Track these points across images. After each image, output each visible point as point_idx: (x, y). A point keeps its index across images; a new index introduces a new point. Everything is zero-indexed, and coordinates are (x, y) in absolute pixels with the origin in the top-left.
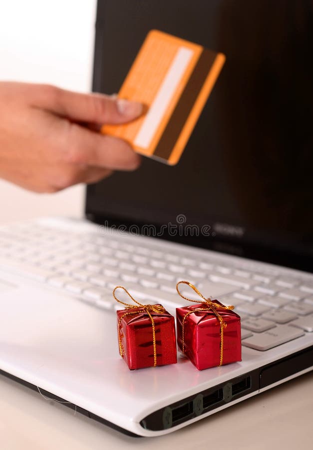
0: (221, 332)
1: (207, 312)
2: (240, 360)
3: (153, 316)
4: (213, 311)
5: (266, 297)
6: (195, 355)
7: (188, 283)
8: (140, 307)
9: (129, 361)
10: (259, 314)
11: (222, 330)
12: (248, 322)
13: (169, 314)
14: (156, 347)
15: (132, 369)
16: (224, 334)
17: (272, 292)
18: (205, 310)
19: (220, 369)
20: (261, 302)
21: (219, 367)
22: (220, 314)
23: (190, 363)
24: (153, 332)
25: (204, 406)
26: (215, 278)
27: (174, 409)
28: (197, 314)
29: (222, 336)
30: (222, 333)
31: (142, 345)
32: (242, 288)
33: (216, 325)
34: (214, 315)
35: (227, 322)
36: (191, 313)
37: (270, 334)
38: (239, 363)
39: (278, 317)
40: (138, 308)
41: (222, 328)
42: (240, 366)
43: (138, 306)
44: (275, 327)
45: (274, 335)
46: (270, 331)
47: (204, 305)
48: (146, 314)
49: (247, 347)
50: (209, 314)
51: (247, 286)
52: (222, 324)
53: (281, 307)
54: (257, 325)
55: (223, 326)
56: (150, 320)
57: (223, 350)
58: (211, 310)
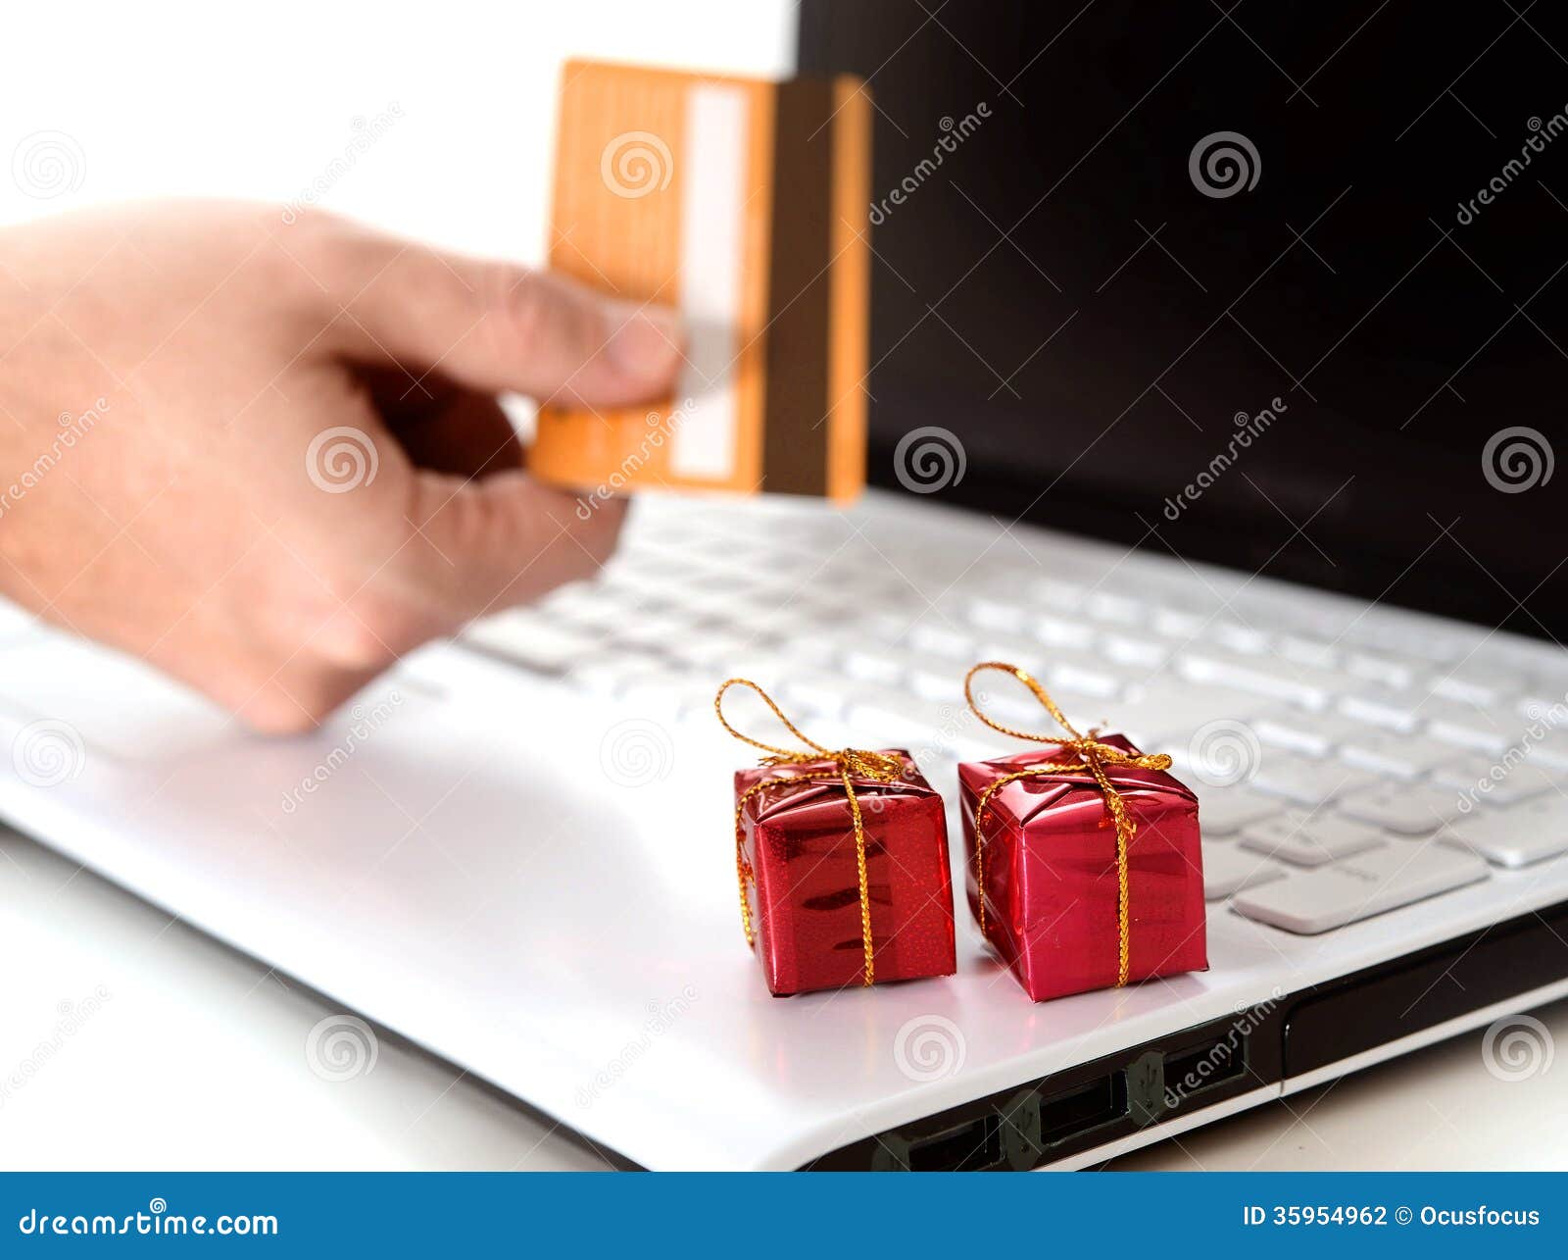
0: (1118, 854)
1: (1076, 777)
2: (1204, 966)
3: (860, 790)
4: (1093, 776)
5: (1376, 737)
6: (1018, 940)
7: (1011, 670)
8: (818, 759)
9: (769, 963)
10: (1332, 803)
11: (1123, 848)
12: (1278, 830)
13: (926, 785)
14: (871, 911)
15: (779, 993)
16: (1130, 860)
17: (1403, 720)
18: (1064, 772)
19: (1119, 1000)
20: (1352, 754)
21: (1117, 992)
22: (1119, 787)
23: (1007, 972)
24: (856, 852)
25: (1046, 1139)
26: (1198, 669)
27: (916, 1141)
28: (1033, 783)
29: (1123, 870)
30: (1122, 859)
31: (812, 904)
32: (1296, 706)
33: (1097, 826)
34: (1096, 789)
35: (1144, 815)
36: (1009, 781)
37: (1349, 872)
38: (1197, 975)
39: (1403, 811)
40: (808, 761)
41: (1121, 841)
42: (1201, 988)
43: (813, 753)
44: (1382, 845)
45: (1365, 877)
46: (1351, 863)
47: (1067, 754)
48: (836, 782)
49: (1257, 920)
50: (1077, 786)
51: (1313, 698)
52: (1120, 823)
53: (1425, 775)
54: (1306, 840)
55: (1126, 832)
56: (849, 806)
57: (1131, 925)
58: (1087, 771)
